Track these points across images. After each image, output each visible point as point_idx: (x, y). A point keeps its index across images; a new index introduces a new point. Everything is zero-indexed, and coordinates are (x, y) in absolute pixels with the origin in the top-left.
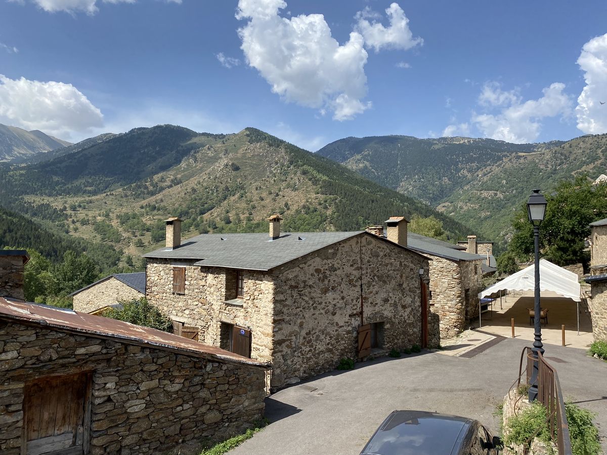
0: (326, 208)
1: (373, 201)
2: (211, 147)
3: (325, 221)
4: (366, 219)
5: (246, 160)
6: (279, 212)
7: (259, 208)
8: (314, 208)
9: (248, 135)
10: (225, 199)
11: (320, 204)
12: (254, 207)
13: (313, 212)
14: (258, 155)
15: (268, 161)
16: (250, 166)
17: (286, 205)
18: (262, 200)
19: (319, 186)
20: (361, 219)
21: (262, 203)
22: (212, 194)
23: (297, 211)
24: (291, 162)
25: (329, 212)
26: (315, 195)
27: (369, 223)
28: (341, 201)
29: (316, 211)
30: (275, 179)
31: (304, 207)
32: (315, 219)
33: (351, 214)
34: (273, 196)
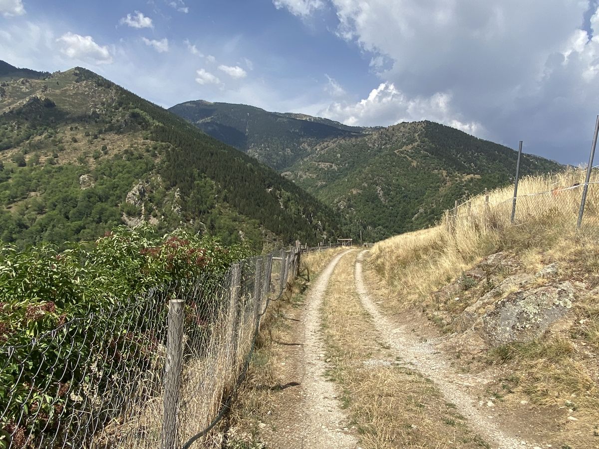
0: (155, 156)
1: (212, 154)
2: (27, 81)
3: (150, 170)
4: (203, 171)
5: (66, 97)
6: (93, 156)
7: (69, 151)
8: (139, 154)
9: (76, 74)
10: (28, 138)
11: (148, 151)
12: (62, 149)
13: (137, 158)
14: (82, 94)
15: (93, 101)
16: (70, 104)
17: (104, 148)
18: (75, 141)
19: (149, 132)
20: (196, 172)
21: (76, 145)
22: (12, 131)
23: (116, 155)
24: (120, 104)
25: (158, 161)
26: (143, 141)
27: (205, 177)
28: (173, 150)
29: (141, 158)
30: (98, 120)
31: (126, 152)
32: (139, 167)
33: (185, 165)
34: (90, 138)
